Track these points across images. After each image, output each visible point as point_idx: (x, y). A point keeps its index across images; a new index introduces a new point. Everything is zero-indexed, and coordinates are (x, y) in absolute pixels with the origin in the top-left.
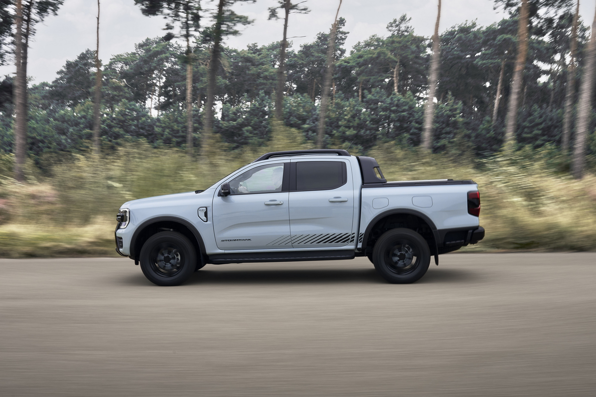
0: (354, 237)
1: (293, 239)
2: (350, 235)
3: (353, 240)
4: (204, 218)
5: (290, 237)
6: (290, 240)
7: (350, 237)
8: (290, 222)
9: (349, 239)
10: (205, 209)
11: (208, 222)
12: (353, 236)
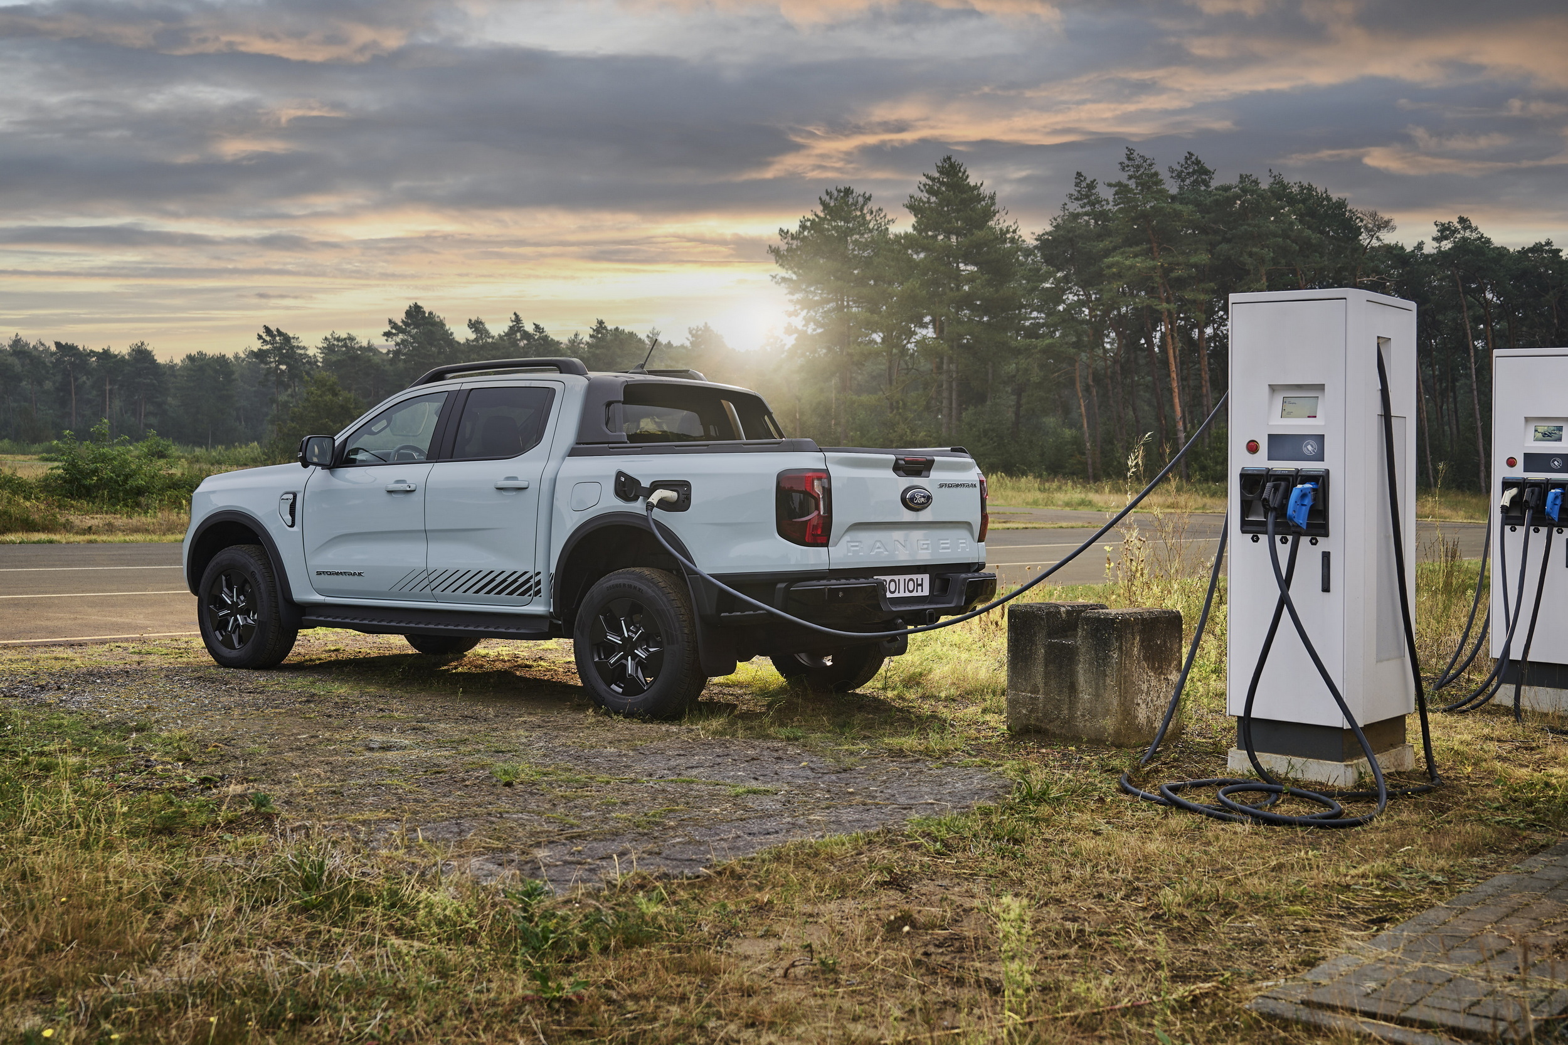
0: (538, 583)
1: (432, 578)
2: (531, 577)
3: (539, 591)
4: (288, 518)
5: (425, 574)
6: (426, 582)
7: (532, 582)
8: (427, 535)
9: (530, 588)
10: (291, 496)
11: (295, 529)
12: (537, 579)
